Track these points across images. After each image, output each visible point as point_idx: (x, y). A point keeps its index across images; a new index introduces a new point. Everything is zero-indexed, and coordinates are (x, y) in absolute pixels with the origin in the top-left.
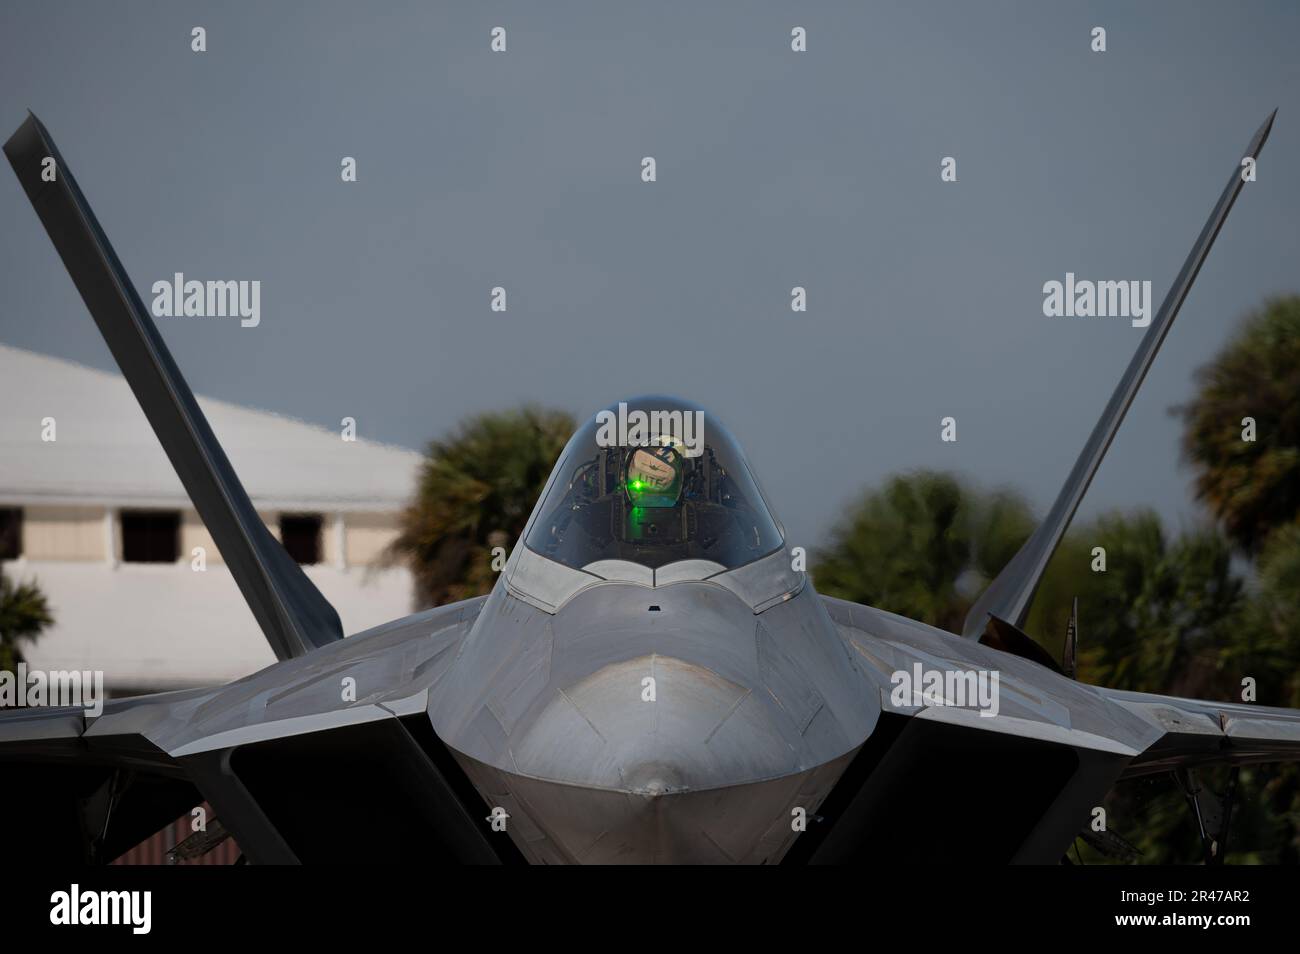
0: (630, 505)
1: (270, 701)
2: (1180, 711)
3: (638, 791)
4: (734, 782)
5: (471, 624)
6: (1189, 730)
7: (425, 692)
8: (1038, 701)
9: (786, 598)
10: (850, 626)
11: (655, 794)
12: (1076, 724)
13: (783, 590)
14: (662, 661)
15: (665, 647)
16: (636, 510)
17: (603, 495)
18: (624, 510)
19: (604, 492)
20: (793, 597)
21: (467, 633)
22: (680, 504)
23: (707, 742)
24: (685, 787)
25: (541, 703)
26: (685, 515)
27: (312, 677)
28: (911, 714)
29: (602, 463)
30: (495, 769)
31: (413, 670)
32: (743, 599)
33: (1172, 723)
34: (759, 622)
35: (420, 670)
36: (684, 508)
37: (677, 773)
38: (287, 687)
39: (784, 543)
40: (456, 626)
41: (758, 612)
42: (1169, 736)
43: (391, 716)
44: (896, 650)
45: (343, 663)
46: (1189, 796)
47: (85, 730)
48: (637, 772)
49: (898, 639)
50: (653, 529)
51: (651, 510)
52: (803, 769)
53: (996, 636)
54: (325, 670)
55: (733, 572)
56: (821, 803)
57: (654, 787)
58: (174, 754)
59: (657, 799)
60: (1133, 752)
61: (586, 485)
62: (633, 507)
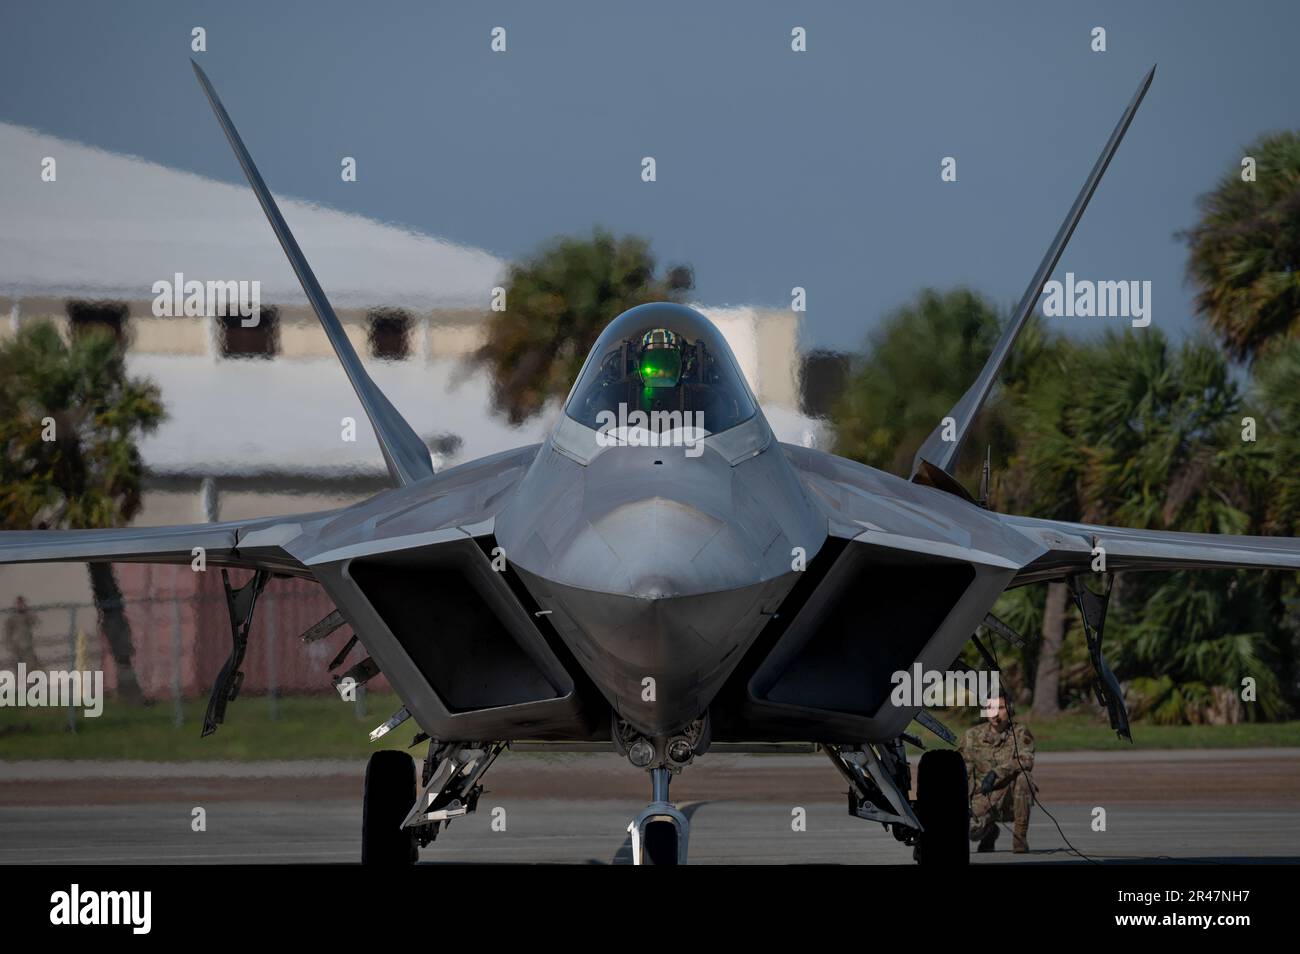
0: (642, 386)
1: (378, 524)
2: (1060, 533)
3: (643, 596)
4: (711, 590)
5: (527, 468)
6: (1068, 548)
7: (493, 518)
8: (947, 527)
9: (755, 454)
10: (808, 470)
11: (654, 598)
12: (975, 544)
13: (754, 448)
14: (663, 502)
15: (664, 491)
16: (647, 389)
17: (624, 377)
18: (638, 390)
19: (625, 373)
20: (762, 452)
21: (525, 474)
22: (679, 385)
23: (692, 561)
24: (677, 593)
25: (577, 530)
26: (682, 393)
27: (409, 506)
28: (849, 538)
29: (624, 352)
30: (542, 579)
31: (484, 502)
32: (723, 455)
33: (1054, 543)
34: (734, 473)
35: (488, 503)
36: (682, 389)
37: (671, 583)
38: (392, 513)
39: (755, 414)
40: (516, 468)
41: (734, 464)
42: (1052, 553)
43: (467, 536)
44: (842, 488)
45: (433, 496)
46: (1076, 596)
47: (237, 543)
48: (643, 582)
49: (845, 480)
50: (659, 404)
51: (657, 390)
52: (763, 580)
53: (926, 475)
54: (419, 501)
55: (716, 436)
56: (779, 605)
57: (654, 593)
58: (307, 563)
59: (656, 601)
60: (1017, 566)
61: (612, 368)
62: (644, 387)
